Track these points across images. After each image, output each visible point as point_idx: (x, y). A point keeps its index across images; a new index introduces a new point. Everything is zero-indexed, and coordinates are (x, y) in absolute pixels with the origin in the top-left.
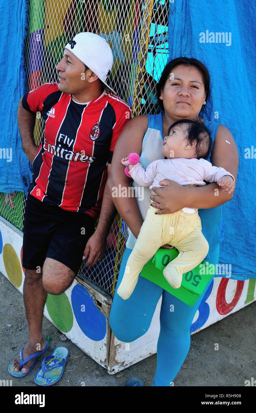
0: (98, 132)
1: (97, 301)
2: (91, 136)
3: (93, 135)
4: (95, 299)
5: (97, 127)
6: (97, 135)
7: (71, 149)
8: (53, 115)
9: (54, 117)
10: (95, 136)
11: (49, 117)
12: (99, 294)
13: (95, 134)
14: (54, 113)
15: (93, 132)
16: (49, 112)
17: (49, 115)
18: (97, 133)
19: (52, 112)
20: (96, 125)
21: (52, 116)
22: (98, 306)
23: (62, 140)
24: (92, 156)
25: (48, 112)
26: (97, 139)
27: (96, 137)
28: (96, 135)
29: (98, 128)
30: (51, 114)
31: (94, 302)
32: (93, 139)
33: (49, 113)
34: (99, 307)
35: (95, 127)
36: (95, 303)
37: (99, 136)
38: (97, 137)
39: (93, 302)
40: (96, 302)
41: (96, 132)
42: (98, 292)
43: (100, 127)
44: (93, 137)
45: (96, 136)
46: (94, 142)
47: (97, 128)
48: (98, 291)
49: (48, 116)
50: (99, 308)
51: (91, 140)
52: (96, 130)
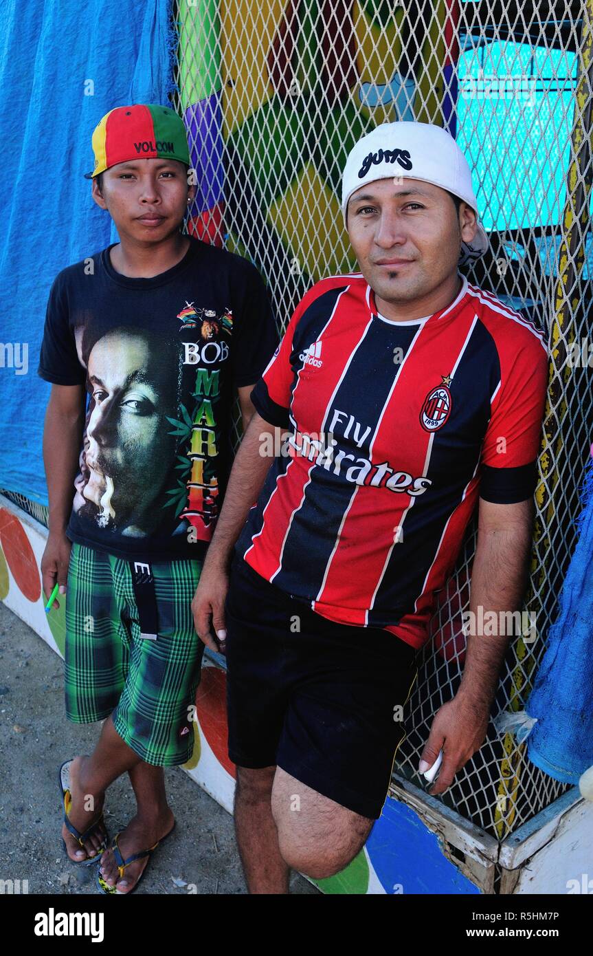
0: (446, 408)
1: (449, 844)
2: (425, 418)
3: (430, 416)
4: (445, 840)
5: (443, 393)
6: (443, 415)
7: (364, 452)
8: (316, 358)
9: (319, 364)
10: (435, 417)
11: (307, 365)
12: (458, 829)
13: (437, 412)
14: (318, 355)
15: (430, 407)
16: (305, 351)
17: (305, 359)
18: (441, 410)
19: (313, 354)
20: (442, 386)
21: (313, 363)
22: (454, 858)
23: (340, 428)
24: (425, 474)
25: (303, 353)
26: (443, 426)
27: (440, 422)
28: (439, 415)
29: (445, 396)
30: (311, 357)
31: (440, 847)
32: (429, 426)
33: (305, 355)
34: (457, 861)
35: (439, 391)
36: (446, 850)
37: (450, 418)
38: (442, 421)
39: (439, 849)
40: (448, 848)
41: (439, 406)
42: (454, 825)
43: (451, 392)
44: (429, 422)
45: (440, 420)
46: (433, 435)
47: (442, 395)
48: (453, 822)
49: (303, 362)
50: (457, 866)
51: (425, 428)
52: (441, 401)
